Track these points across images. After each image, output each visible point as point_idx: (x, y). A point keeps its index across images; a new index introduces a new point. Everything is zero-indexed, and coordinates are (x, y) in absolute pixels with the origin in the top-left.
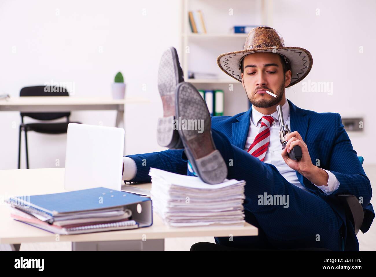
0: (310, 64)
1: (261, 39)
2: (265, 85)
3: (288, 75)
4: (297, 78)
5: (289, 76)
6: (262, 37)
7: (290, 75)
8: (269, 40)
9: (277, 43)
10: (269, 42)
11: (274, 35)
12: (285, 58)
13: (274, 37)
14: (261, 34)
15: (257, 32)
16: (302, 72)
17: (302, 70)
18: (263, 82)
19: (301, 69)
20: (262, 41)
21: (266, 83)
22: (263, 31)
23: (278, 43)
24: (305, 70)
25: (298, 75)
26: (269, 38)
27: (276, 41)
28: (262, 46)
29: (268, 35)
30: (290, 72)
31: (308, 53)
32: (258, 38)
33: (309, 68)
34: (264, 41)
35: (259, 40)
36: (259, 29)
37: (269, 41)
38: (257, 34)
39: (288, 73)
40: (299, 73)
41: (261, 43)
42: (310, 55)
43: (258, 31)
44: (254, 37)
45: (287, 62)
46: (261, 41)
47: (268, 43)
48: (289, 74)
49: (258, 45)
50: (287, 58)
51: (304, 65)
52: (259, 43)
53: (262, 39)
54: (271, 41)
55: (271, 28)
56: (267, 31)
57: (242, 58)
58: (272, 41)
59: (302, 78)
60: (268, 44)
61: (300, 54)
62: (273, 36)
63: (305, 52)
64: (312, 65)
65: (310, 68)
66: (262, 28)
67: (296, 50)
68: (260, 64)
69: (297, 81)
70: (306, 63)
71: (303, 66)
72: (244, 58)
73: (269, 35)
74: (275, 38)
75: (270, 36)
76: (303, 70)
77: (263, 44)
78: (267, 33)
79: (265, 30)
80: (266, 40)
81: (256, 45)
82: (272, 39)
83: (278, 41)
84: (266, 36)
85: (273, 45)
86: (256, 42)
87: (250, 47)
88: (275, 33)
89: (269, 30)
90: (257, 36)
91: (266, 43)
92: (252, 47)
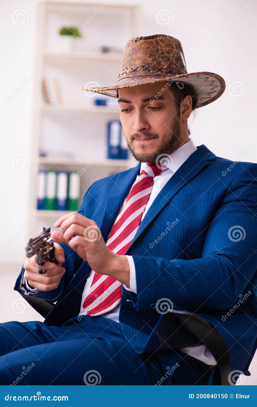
2: (145, 130)
3: (187, 103)
6: (140, 55)
7: (190, 103)
8: (151, 59)
9: (163, 62)
11: (159, 47)
13: (160, 51)
14: (139, 50)
18: (142, 126)
21: (147, 127)
23: (165, 61)
28: (140, 71)
29: (149, 50)
33: (221, 87)
34: (142, 62)
35: (135, 60)
36: (136, 41)
38: (133, 49)
39: (187, 100)
40: (210, 92)
41: (138, 66)
43: (134, 45)
44: (130, 56)
46: (138, 63)
47: (149, 64)
49: (133, 68)
52: (135, 65)
53: (139, 59)
54: (153, 61)
58: (156, 60)
60: (148, 67)
62: (157, 51)
65: (223, 87)
66: (141, 38)
68: (137, 100)
73: (150, 51)
74: (162, 53)
75: (153, 51)
77: (141, 67)
78: (148, 48)
79: (145, 43)
80: (145, 60)
81: (132, 69)
82: (155, 56)
83: (165, 57)
84: (146, 53)
85: (156, 67)
86: (132, 63)
87: (124, 71)
88: (161, 45)
89: (152, 40)
90: (133, 53)
91: (145, 65)
92: (126, 72)
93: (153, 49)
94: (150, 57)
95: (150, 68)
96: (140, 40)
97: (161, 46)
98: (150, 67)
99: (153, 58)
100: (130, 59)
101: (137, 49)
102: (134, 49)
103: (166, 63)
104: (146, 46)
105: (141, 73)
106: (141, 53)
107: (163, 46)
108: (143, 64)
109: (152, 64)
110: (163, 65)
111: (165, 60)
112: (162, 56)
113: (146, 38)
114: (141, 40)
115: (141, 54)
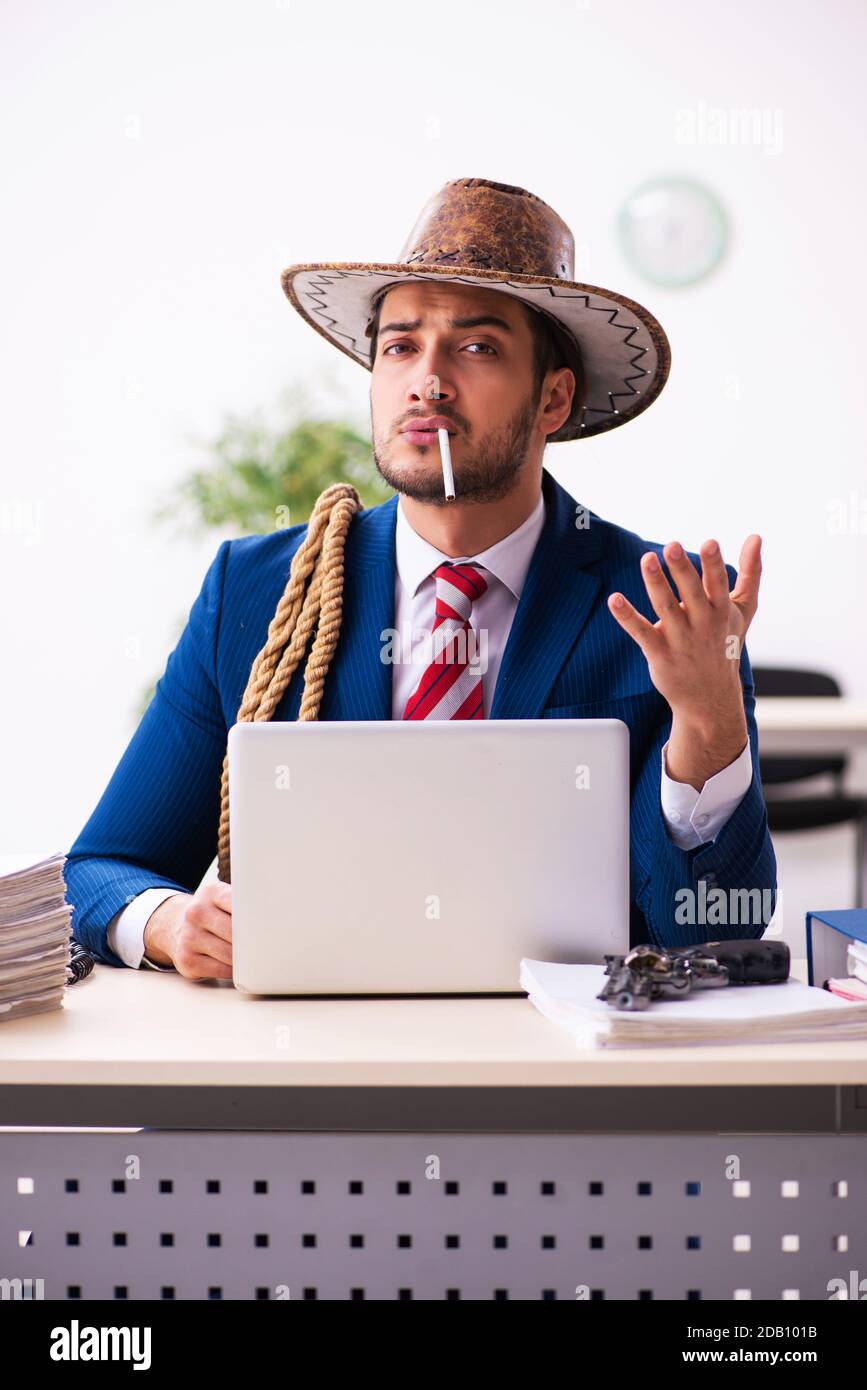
0: (659, 361)
1: (464, 229)
2: (444, 401)
3: (559, 390)
4: (610, 408)
5: (563, 392)
6: (470, 221)
7: (569, 394)
8: (499, 240)
9: (528, 257)
10: (495, 246)
13: (525, 229)
14: (470, 210)
15: (456, 199)
16: (629, 390)
17: (626, 380)
19: (624, 375)
20: (464, 239)
21: (449, 392)
22: (481, 195)
23: (532, 256)
24: (642, 387)
25: (613, 398)
26: (498, 231)
27: (527, 246)
28: (461, 259)
29: (498, 216)
30: (568, 376)
31: (646, 319)
32: (454, 223)
33: (655, 379)
34: (474, 240)
35: (453, 232)
36: (467, 186)
37: (494, 241)
38: (455, 204)
39: (559, 381)
40: (618, 392)
41: (460, 248)
42: (655, 325)
43: (460, 195)
44: (441, 218)
46: (460, 240)
47: (489, 250)
48: (564, 384)
49: (445, 251)
51: (636, 363)
52: (450, 244)
53: (467, 230)
54: (502, 244)
55: (521, 192)
56: (498, 198)
57: (379, 291)
58: (510, 245)
59: (628, 413)
60: (486, 256)
61: (612, 319)
62: (518, 225)
63: (634, 311)
64: (669, 368)
65: (660, 379)
66: (483, 183)
67: (592, 296)
69: (609, 421)
70: (640, 356)
71: (632, 367)
72: (383, 296)
73: (500, 219)
74: (529, 235)
75: (508, 223)
76: (631, 382)
77: (466, 251)
78: (495, 210)
79: (491, 195)
80: (482, 236)
81: (440, 251)
82: (510, 236)
83: (536, 247)
84: (489, 220)
85: (507, 263)
86: (444, 236)
87: (416, 256)
88: (531, 215)
89: (509, 196)
90: (451, 214)
91: (480, 250)
92: (423, 257)
93: (508, 218)
94: (495, 232)
95: (490, 261)
96: (479, 185)
97: (529, 217)
98: (491, 257)
99: (502, 238)
100: (439, 226)
101: (466, 206)
102: (457, 203)
103: (533, 262)
104: (492, 205)
105: (465, 265)
106: (473, 218)
107: (533, 218)
108: (474, 246)
109: (496, 250)
110: (525, 264)
111: (533, 253)
112: (528, 243)
113: (495, 186)
114: (482, 188)
115: (474, 221)
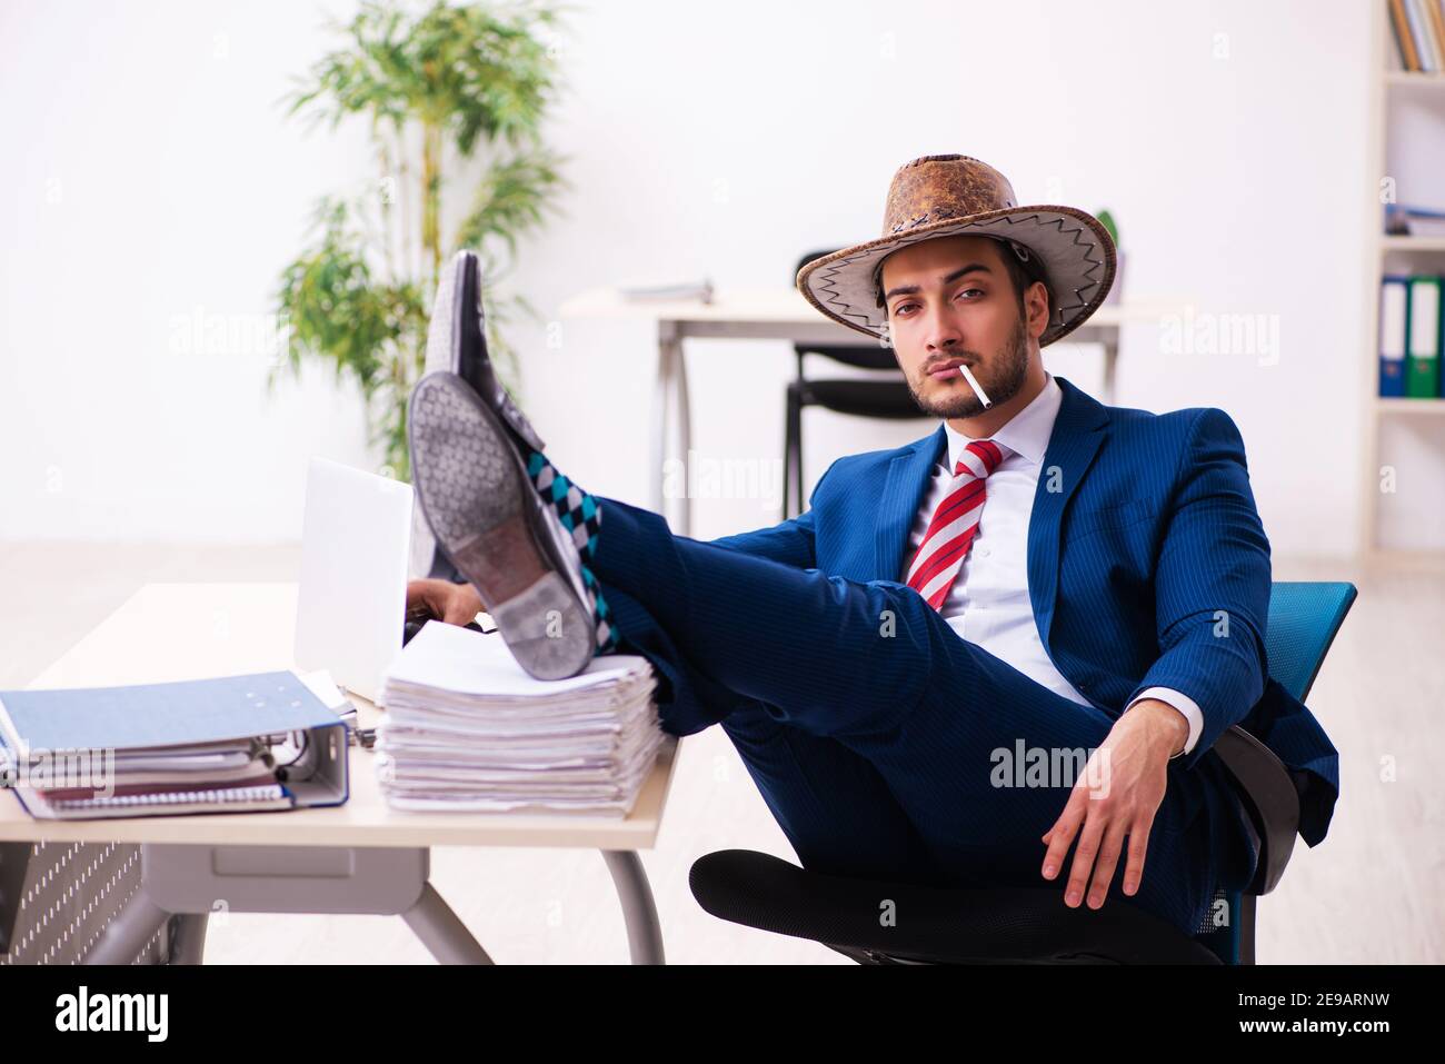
0: (1105, 249)
1: (925, 196)
2: (954, 345)
3: (1037, 300)
4: (1080, 303)
5: (1039, 300)
6: (928, 190)
7: (1045, 299)
8: (954, 196)
9: (980, 204)
11: (968, 176)
12: (1015, 246)
13: (971, 184)
14: (925, 182)
15: (911, 178)
16: (1091, 283)
17: (1085, 275)
18: (946, 336)
19: (1082, 272)
20: (928, 204)
21: (956, 336)
22: (930, 169)
23: (983, 202)
24: (1099, 275)
25: (1079, 293)
26: (951, 191)
27: (977, 195)
28: (931, 221)
29: (947, 180)
30: (1040, 287)
32: (916, 196)
33: (1107, 266)
34: (936, 203)
35: (918, 202)
36: (916, 165)
37: (951, 198)
38: (911, 181)
39: (1036, 293)
40: (1080, 287)
41: (926, 212)
42: (1093, 223)
43: (913, 174)
44: (905, 196)
45: (1024, 256)
46: (926, 206)
47: (950, 206)
48: (1039, 295)
49: (915, 217)
50: (1026, 247)
51: (1089, 258)
52: (918, 210)
53: (928, 197)
54: (958, 199)
55: (959, 157)
56: (943, 167)
58: (964, 198)
60: (949, 211)
61: (1060, 228)
62: (965, 182)
63: (1074, 216)
65: (1111, 265)
66: (928, 159)
67: (1038, 214)
68: (931, 280)
69: (1083, 312)
70: (1091, 249)
71: (1086, 262)
73: (950, 181)
74: (974, 187)
75: (957, 181)
76: (1090, 275)
77: (933, 213)
78: (944, 177)
79: (937, 167)
80: (941, 198)
81: (912, 217)
82: (962, 192)
83: (984, 194)
84: (942, 185)
85: (966, 212)
86: (911, 207)
87: (896, 228)
88: (972, 172)
89: (950, 164)
90: (911, 190)
91: (942, 209)
92: (902, 228)
95: (953, 214)
96: (925, 162)
97: (971, 175)
98: (953, 211)
99: (957, 195)
100: (905, 201)
101: (921, 181)
102: (913, 180)
103: (986, 206)
104: (940, 173)
106: (929, 187)
107: (974, 174)
108: (937, 208)
109: (955, 204)
111: (983, 199)
113: (937, 159)
114: (929, 163)
115: (931, 189)
